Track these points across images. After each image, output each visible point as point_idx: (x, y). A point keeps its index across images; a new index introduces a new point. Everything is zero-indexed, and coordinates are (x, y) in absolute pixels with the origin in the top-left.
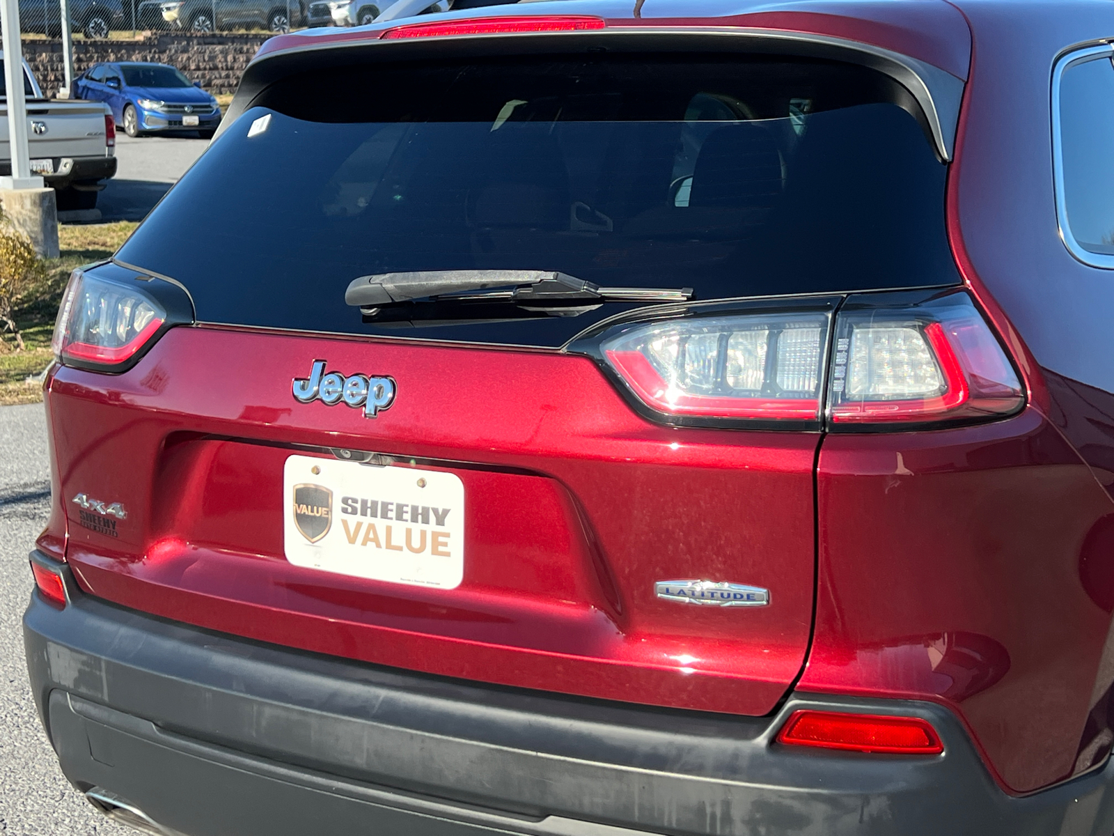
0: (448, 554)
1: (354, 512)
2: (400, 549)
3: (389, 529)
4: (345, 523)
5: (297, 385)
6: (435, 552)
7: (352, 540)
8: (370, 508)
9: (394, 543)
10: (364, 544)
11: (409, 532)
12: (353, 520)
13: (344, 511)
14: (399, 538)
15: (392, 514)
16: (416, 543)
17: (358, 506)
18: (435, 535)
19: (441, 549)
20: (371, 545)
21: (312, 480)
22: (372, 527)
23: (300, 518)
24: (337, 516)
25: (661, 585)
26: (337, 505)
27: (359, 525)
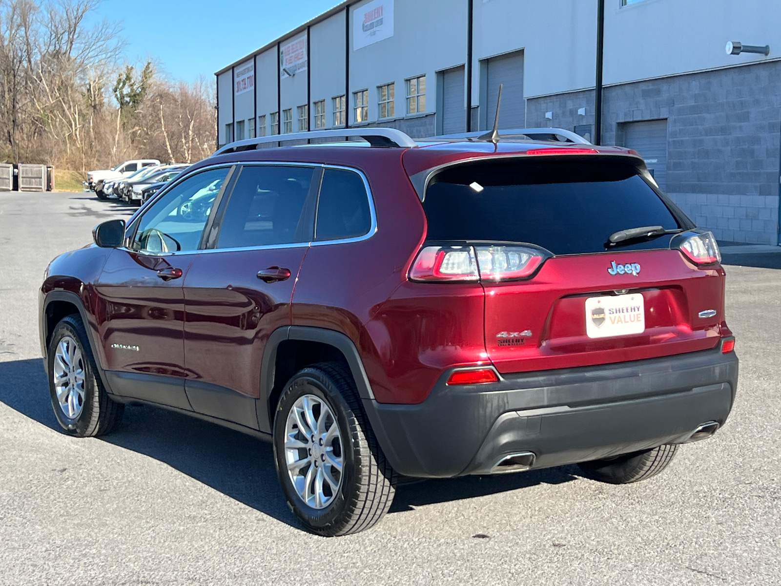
0: (640, 321)
1: (613, 313)
2: (628, 322)
3: (625, 316)
4: (610, 318)
5: (610, 270)
6: (638, 320)
7: (613, 323)
8: (618, 311)
9: (626, 320)
10: (617, 323)
11: (630, 316)
12: (613, 316)
13: (610, 313)
14: (627, 319)
15: (625, 311)
16: (632, 319)
17: (614, 311)
18: (637, 315)
19: (639, 319)
20: (620, 323)
21: (598, 306)
22: (619, 317)
23: (594, 320)
24: (607, 315)
25: (700, 313)
26: (607, 311)
27: (615, 317)
